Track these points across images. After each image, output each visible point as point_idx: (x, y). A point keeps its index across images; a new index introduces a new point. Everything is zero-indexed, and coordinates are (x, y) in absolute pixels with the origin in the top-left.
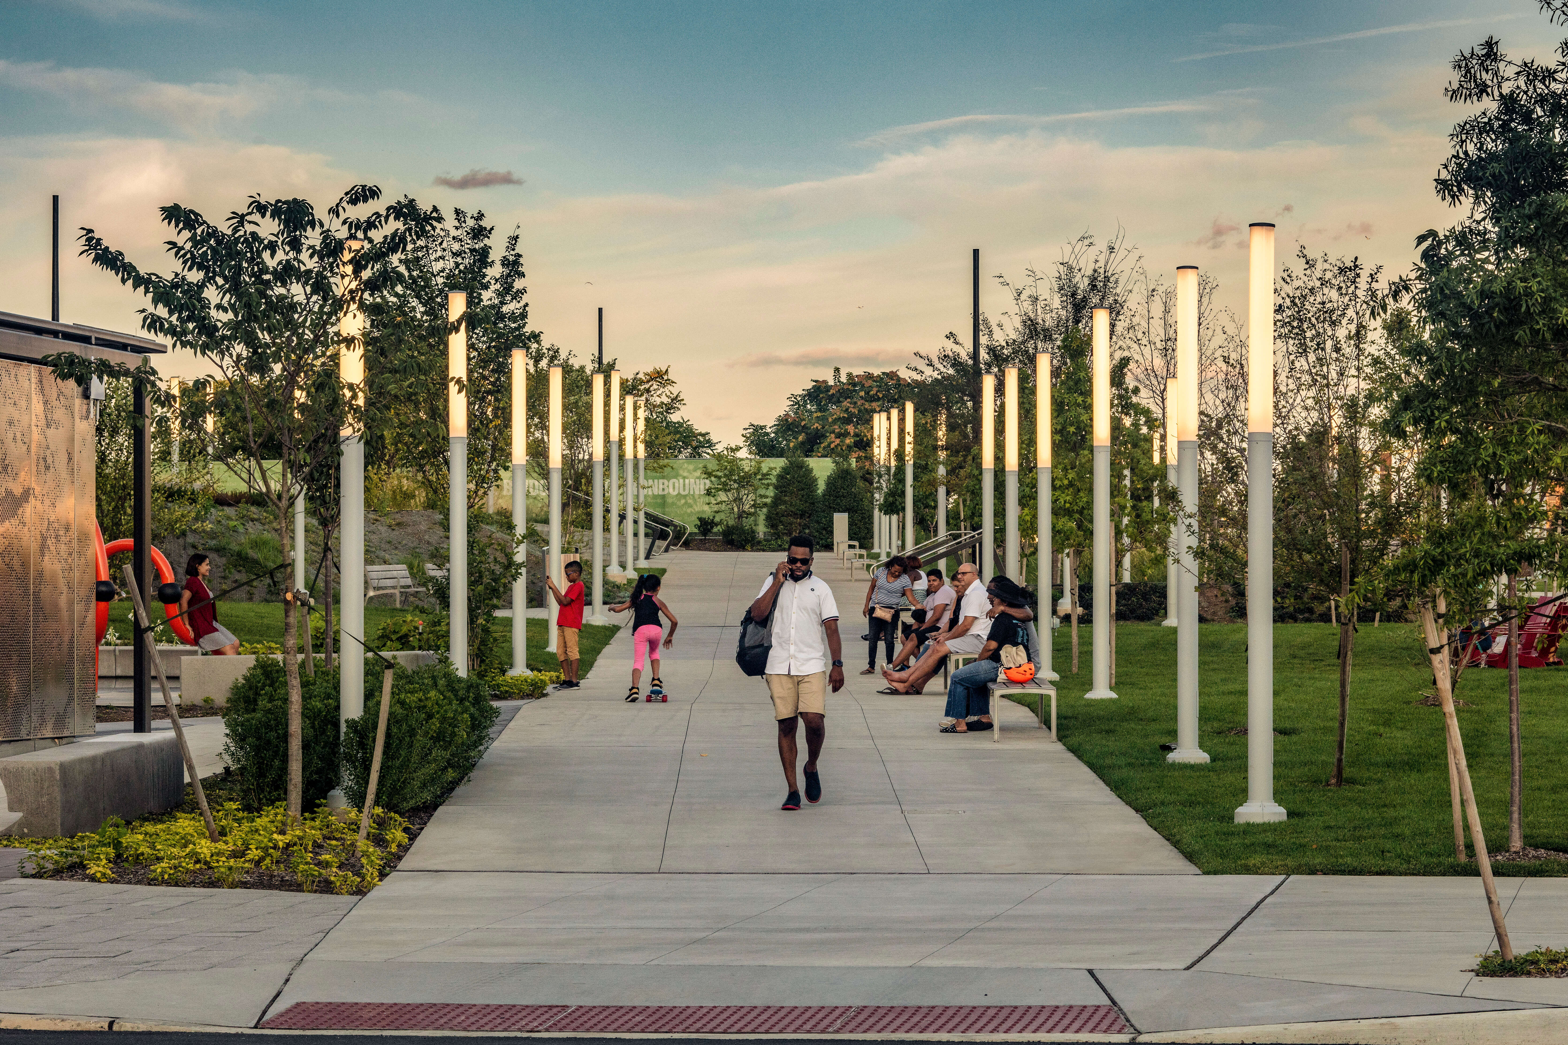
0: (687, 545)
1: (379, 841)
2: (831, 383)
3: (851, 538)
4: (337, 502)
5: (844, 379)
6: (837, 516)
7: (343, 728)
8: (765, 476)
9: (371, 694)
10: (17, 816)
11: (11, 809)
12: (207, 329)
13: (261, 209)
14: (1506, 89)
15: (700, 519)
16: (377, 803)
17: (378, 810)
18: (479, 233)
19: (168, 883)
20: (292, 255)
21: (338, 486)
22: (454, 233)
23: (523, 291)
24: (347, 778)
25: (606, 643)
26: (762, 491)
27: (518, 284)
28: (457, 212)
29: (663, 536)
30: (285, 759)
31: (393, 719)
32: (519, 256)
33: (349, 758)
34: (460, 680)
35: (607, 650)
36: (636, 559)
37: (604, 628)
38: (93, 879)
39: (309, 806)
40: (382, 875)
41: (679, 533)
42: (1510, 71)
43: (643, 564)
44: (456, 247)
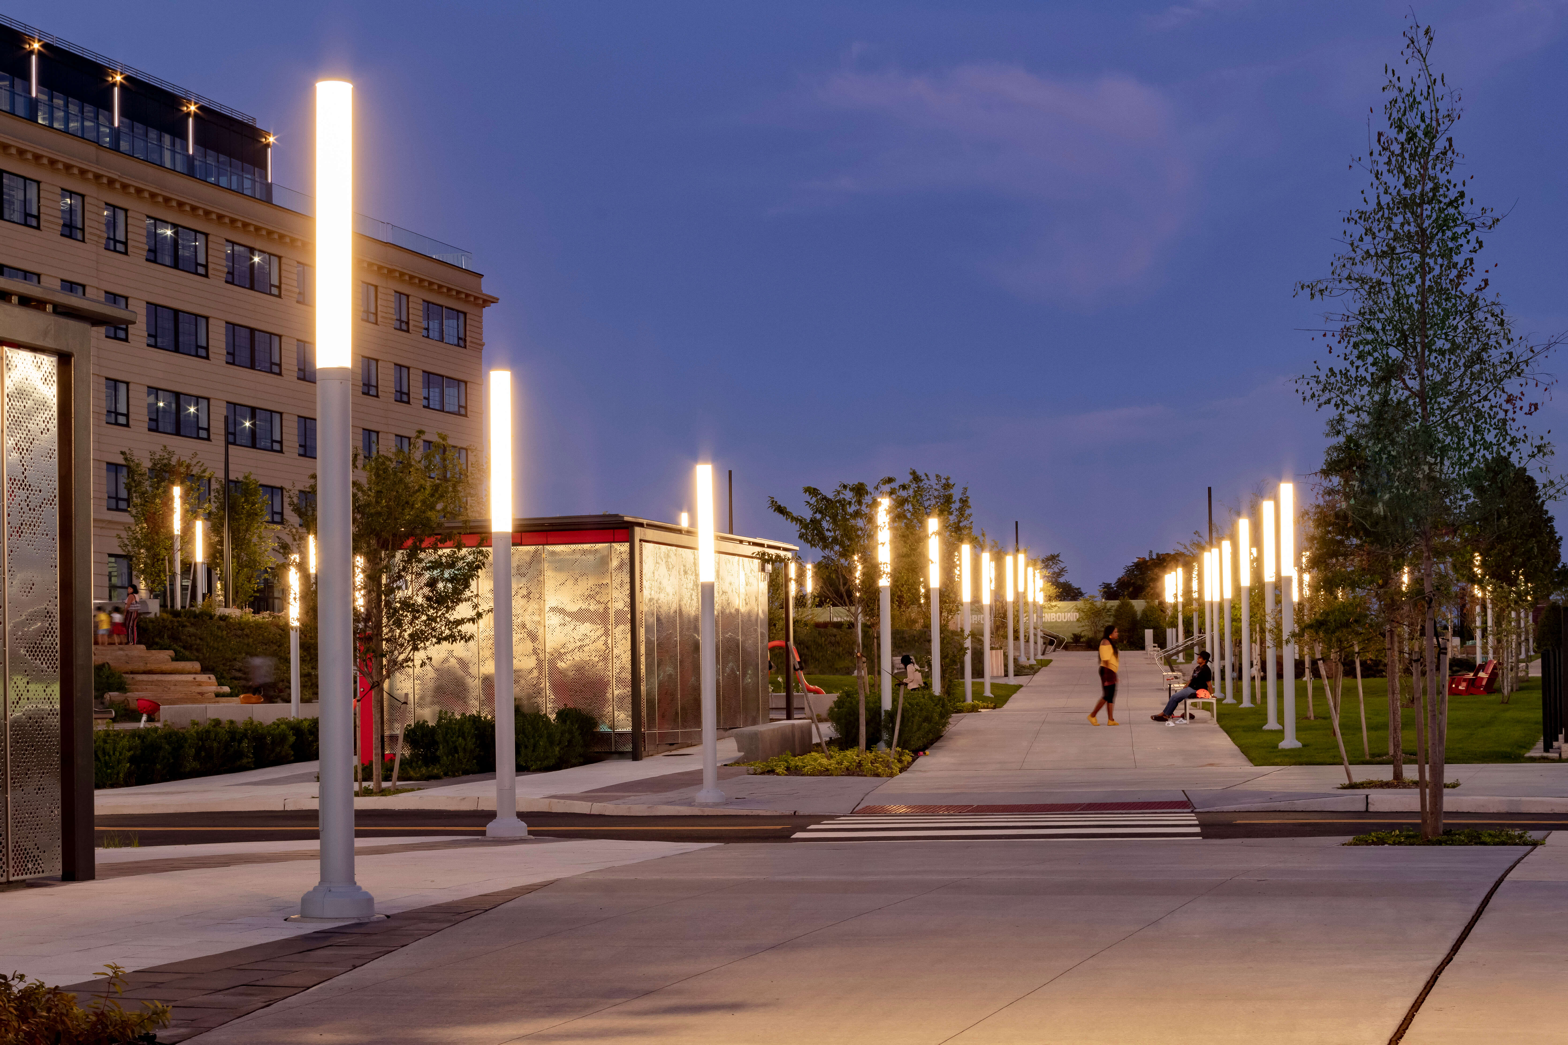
0: (1066, 648)
1: (900, 761)
2: (1148, 559)
3: (1154, 642)
4: (878, 616)
5: (1154, 557)
6: (1146, 631)
7: (883, 714)
8: (1109, 610)
9: (895, 700)
10: (742, 754)
11: (739, 751)
12: (823, 539)
13: (845, 487)
14: (1348, 432)
15: (1074, 635)
16: (898, 745)
17: (898, 749)
18: (947, 486)
19: (810, 775)
20: (858, 507)
21: (879, 609)
22: (935, 487)
23: (970, 515)
24: (885, 736)
25: (1015, 692)
26: (1107, 619)
27: (968, 512)
28: (937, 476)
29: (1051, 643)
30: (858, 728)
31: (904, 710)
32: (967, 497)
33: (887, 728)
34: (935, 696)
35: (1014, 696)
36: (1035, 655)
37: (1014, 686)
38: (778, 774)
39: (869, 748)
40: (900, 772)
41: (1060, 642)
42: (1350, 425)
43: (1040, 657)
44: (936, 493)
